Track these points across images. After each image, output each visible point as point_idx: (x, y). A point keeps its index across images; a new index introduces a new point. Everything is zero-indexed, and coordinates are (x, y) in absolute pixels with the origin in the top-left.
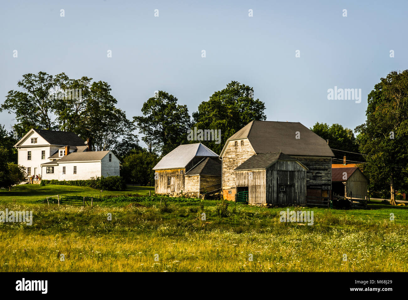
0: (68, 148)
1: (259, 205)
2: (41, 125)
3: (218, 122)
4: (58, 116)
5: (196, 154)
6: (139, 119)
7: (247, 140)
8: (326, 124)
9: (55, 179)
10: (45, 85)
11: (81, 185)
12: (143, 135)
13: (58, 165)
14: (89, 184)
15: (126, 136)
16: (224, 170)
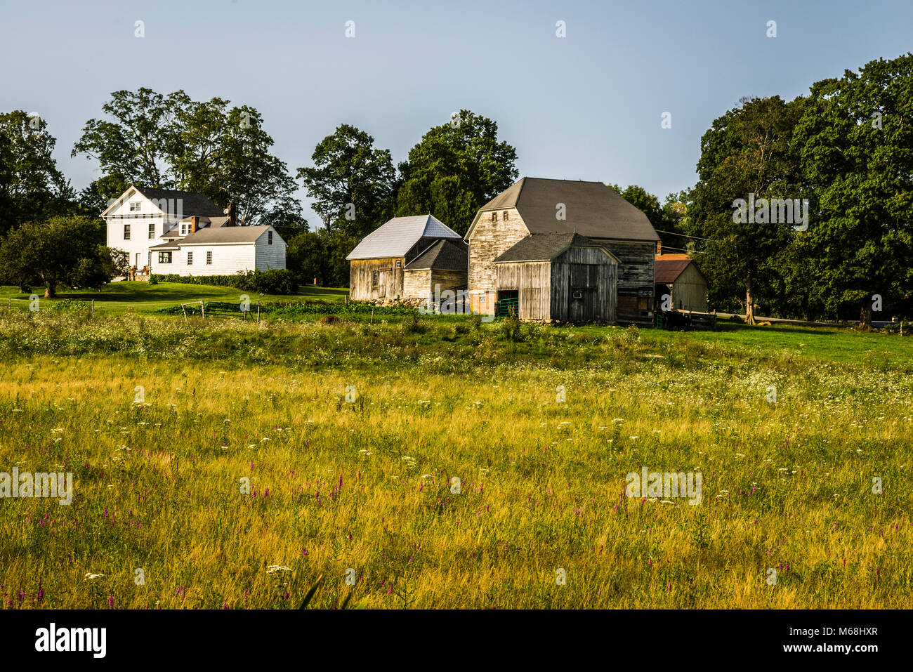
0: (197, 221)
1: (539, 322)
2: (142, 180)
3: (445, 179)
4: (171, 165)
5: (424, 233)
6: (308, 172)
7: (515, 210)
8: (616, 186)
9: (174, 274)
10: (150, 111)
11: (219, 284)
12: (314, 200)
13: (179, 249)
14: (234, 282)
15: (280, 202)
16: (473, 261)
